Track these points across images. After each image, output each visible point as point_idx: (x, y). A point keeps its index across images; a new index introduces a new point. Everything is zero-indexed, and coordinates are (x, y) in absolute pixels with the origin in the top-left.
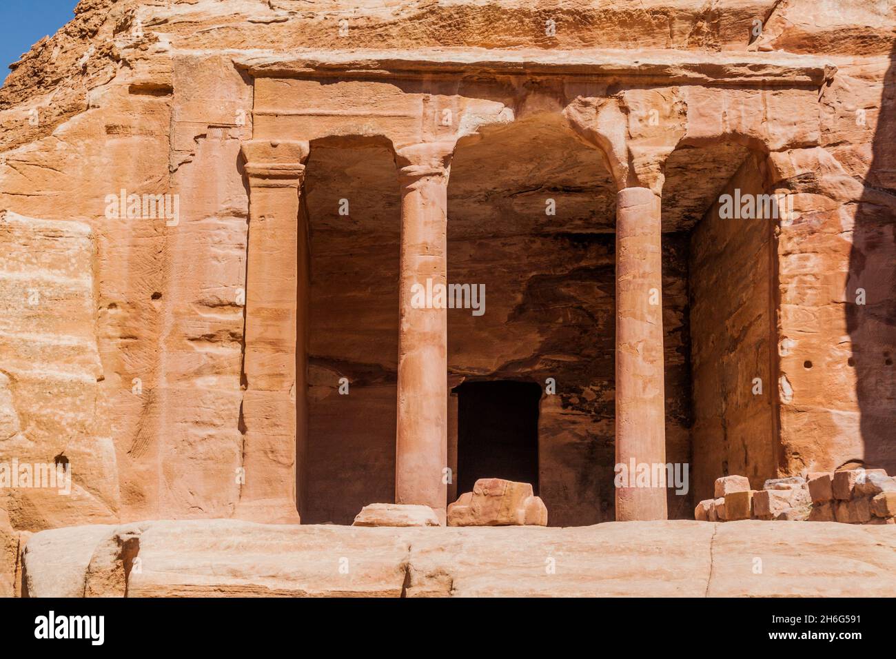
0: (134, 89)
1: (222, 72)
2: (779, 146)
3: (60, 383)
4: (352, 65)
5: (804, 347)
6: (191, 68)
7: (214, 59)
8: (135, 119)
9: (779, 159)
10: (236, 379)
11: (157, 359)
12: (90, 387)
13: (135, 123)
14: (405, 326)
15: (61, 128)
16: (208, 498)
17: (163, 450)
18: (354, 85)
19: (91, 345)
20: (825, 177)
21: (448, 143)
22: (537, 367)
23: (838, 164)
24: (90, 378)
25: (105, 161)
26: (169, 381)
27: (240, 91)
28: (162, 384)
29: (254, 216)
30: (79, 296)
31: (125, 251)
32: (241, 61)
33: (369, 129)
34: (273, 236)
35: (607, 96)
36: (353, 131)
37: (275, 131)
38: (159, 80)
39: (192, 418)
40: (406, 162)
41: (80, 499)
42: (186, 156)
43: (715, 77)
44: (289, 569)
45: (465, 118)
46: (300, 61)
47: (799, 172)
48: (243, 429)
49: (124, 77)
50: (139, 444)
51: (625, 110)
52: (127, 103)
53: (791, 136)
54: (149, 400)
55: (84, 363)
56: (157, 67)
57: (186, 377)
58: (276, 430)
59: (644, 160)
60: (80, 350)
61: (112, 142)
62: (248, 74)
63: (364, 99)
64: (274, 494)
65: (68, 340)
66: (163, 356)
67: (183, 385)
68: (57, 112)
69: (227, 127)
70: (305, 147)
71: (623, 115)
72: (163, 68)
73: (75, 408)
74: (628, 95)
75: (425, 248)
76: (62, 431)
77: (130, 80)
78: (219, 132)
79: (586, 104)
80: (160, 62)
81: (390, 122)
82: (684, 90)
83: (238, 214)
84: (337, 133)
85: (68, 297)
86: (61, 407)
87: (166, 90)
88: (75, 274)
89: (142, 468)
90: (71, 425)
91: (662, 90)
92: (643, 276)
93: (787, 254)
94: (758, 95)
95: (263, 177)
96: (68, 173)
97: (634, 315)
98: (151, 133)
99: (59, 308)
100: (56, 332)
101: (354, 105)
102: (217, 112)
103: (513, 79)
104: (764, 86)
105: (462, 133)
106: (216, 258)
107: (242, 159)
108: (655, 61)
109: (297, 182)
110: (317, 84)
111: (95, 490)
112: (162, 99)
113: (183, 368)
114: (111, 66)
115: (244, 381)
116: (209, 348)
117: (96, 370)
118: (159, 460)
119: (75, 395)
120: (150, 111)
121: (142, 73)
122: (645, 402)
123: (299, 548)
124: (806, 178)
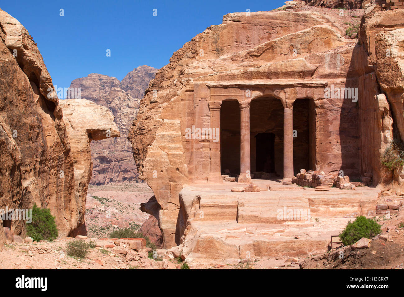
0: (186, 91)
1: (204, 87)
2: (316, 99)
3: (177, 154)
4: (230, 85)
5: (321, 140)
6: (198, 86)
7: (202, 84)
8: (187, 97)
9: (316, 102)
10: (209, 149)
11: (193, 145)
12: (182, 155)
13: (187, 98)
14: (242, 138)
15: (172, 100)
16: (204, 172)
17: (195, 163)
18: (230, 89)
19: (182, 146)
20: (326, 105)
21: (249, 100)
22: (274, 131)
23: (328, 102)
24: (182, 153)
25: (181, 106)
26: (196, 150)
27: (208, 91)
28: (194, 150)
29: (211, 116)
30: (179, 136)
31: (186, 124)
32: (207, 84)
33: (234, 98)
34: (215, 120)
35: (282, 90)
36: (230, 98)
37: (215, 99)
38: (191, 89)
39: (200, 157)
40: (241, 105)
41: (181, 176)
42: (197, 104)
43: (303, 86)
44: (222, 202)
45: (253, 95)
46: (219, 85)
47: (320, 105)
48: (210, 159)
49: (184, 89)
50: (190, 163)
51: (285, 93)
52: (185, 94)
53: (319, 97)
54: (192, 154)
55: (181, 150)
56: (191, 86)
57: (199, 149)
58: (217, 159)
59: (289, 103)
60: (180, 147)
61: (182, 102)
62: (209, 87)
63: (232, 92)
64: (217, 171)
65: (177, 145)
66: (194, 145)
67: (198, 151)
68: (171, 95)
69: (205, 98)
70: (221, 102)
71: (284, 93)
72: (192, 86)
73: (180, 159)
74: (286, 90)
75: (245, 122)
76: (177, 163)
77: (186, 89)
78: (204, 99)
79: (277, 91)
80: (191, 85)
81: (238, 96)
82: (297, 88)
83: (208, 116)
84: (227, 99)
85: (177, 137)
86: (177, 159)
87: (193, 91)
88: (177, 132)
89: (191, 167)
90: (179, 162)
91: (293, 88)
92: (289, 127)
93: (317, 121)
94: (312, 89)
95: (213, 109)
96: (174, 109)
97: (287, 135)
98: (190, 100)
99: (175, 139)
100: (175, 144)
101: (231, 93)
102: (203, 95)
103: (262, 87)
104: (313, 87)
105: (252, 98)
106: (204, 125)
107: (208, 105)
108: (291, 83)
109: (219, 109)
110: (223, 89)
111: (184, 174)
112: (192, 93)
113: (198, 147)
114: (181, 86)
115: (210, 149)
116: (202, 143)
117: (183, 151)
118: (194, 165)
119: (179, 156)
120: (190, 95)
121: (188, 88)
122: (289, 152)
123: (223, 198)
124: (321, 106)
